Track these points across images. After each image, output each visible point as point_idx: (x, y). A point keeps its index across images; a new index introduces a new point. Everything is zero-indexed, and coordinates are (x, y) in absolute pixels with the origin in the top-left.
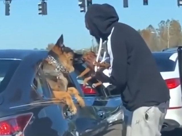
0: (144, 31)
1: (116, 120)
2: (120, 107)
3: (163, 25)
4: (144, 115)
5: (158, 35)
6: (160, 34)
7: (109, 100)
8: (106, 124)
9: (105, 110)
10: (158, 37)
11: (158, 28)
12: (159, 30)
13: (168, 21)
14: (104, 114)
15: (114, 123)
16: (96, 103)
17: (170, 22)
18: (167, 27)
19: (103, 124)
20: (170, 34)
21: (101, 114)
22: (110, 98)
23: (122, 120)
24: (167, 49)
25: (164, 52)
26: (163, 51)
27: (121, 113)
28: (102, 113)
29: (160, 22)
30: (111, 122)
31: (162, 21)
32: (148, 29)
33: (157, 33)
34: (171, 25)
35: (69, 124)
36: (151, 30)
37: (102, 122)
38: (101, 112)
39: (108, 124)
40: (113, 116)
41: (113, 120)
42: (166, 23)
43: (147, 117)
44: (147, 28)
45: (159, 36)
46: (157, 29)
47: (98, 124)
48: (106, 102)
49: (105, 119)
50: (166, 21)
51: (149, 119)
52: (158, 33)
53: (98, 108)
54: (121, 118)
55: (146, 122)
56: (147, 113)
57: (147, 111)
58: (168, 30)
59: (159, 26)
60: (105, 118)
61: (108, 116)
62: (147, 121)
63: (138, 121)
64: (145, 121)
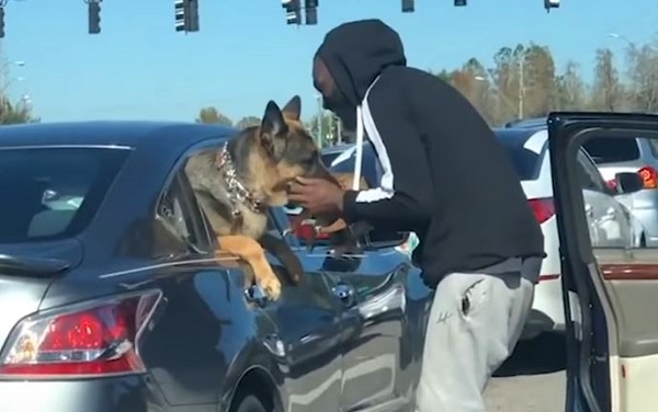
0: (456, 74)
1: (385, 309)
2: (396, 274)
3: (506, 58)
4: (459, 299)
5: (493, 86)
6: (497, 82)
7: (364, 256)
8: (358, 320)
9: (356, 283)
10: (495, 92)
11: (494, 66)
12: (497, 72)
13: (520, 47)
14: (351, 292)
15: (379, 318)
16: (330, 265)
17: (525, 49)
18: (518, 65)
19: (350, 321)
20: (525, 82)
21: (344, 294)
22: (367, 249)
23: (399, 310)
24: (518, 121)
25: (508, 129)
26: (508, 126)
27: (399, 292)
28: (347, 292)
29: (498, 51)
30: (369, 315)
31: (503, 50)
32: (467, 69)
33: (490, 80)
34: (526, 58)
35: (259, 320)
36: (476, 72)
37: (345, 315)
38: (344, 287)
39: (363, 319)
40: (376, 299)
41: (375, 310)
42: (515, 54)
43: (465, 305)
44: (464, 68)
45: (496, 88)
46: (490, 71)
47: (336, 320)
48: (358, 261)
49: (355, 308)
50: (514, 48)
51: (471, 313)
52: (495, 80)
53: (336, 277)
54: (397, 306)
55: (464, 321)
56: (468, 294)
57: (468, 290)
58: (521, 73)
59: (496, 62)
60: (355, 304)
61: (361, 298)
62: (468, 318)
63: (443, 316)
64: (461, 317)
